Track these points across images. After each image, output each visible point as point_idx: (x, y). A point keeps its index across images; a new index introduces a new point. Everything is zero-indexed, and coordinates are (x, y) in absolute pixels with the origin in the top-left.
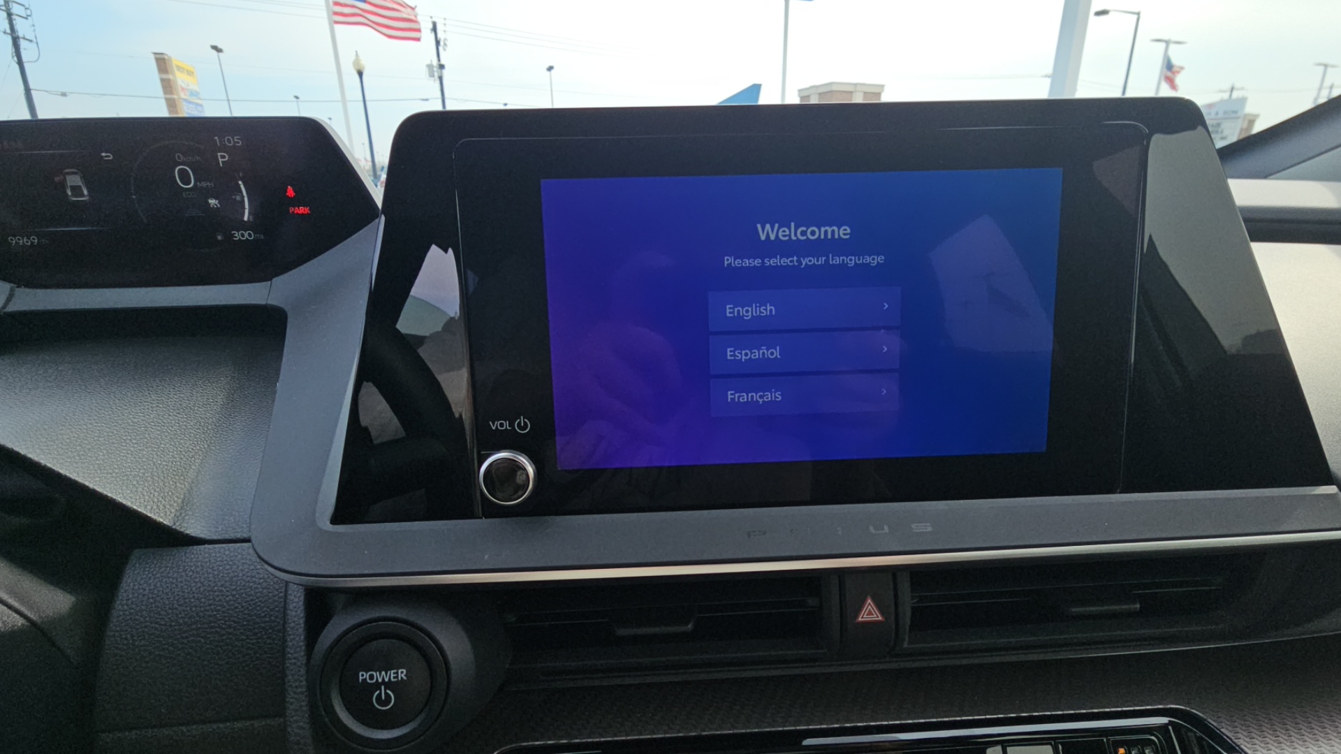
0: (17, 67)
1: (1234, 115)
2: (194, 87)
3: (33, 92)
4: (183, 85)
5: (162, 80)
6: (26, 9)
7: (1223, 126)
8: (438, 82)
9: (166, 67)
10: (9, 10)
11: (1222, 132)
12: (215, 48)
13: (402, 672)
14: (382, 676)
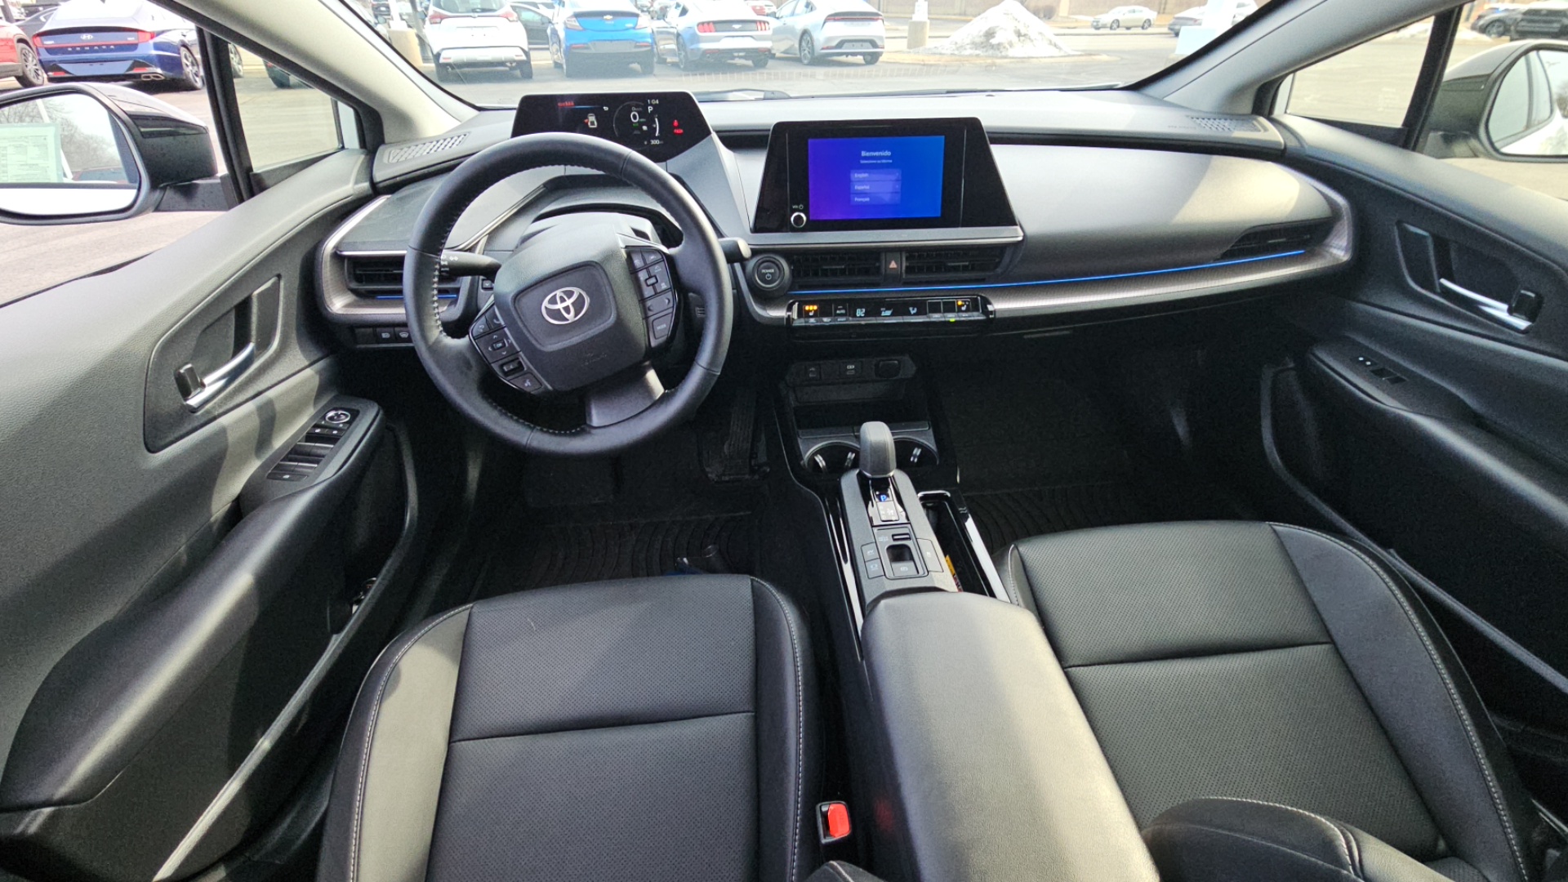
13: (773, 271)
14: (767, 271)
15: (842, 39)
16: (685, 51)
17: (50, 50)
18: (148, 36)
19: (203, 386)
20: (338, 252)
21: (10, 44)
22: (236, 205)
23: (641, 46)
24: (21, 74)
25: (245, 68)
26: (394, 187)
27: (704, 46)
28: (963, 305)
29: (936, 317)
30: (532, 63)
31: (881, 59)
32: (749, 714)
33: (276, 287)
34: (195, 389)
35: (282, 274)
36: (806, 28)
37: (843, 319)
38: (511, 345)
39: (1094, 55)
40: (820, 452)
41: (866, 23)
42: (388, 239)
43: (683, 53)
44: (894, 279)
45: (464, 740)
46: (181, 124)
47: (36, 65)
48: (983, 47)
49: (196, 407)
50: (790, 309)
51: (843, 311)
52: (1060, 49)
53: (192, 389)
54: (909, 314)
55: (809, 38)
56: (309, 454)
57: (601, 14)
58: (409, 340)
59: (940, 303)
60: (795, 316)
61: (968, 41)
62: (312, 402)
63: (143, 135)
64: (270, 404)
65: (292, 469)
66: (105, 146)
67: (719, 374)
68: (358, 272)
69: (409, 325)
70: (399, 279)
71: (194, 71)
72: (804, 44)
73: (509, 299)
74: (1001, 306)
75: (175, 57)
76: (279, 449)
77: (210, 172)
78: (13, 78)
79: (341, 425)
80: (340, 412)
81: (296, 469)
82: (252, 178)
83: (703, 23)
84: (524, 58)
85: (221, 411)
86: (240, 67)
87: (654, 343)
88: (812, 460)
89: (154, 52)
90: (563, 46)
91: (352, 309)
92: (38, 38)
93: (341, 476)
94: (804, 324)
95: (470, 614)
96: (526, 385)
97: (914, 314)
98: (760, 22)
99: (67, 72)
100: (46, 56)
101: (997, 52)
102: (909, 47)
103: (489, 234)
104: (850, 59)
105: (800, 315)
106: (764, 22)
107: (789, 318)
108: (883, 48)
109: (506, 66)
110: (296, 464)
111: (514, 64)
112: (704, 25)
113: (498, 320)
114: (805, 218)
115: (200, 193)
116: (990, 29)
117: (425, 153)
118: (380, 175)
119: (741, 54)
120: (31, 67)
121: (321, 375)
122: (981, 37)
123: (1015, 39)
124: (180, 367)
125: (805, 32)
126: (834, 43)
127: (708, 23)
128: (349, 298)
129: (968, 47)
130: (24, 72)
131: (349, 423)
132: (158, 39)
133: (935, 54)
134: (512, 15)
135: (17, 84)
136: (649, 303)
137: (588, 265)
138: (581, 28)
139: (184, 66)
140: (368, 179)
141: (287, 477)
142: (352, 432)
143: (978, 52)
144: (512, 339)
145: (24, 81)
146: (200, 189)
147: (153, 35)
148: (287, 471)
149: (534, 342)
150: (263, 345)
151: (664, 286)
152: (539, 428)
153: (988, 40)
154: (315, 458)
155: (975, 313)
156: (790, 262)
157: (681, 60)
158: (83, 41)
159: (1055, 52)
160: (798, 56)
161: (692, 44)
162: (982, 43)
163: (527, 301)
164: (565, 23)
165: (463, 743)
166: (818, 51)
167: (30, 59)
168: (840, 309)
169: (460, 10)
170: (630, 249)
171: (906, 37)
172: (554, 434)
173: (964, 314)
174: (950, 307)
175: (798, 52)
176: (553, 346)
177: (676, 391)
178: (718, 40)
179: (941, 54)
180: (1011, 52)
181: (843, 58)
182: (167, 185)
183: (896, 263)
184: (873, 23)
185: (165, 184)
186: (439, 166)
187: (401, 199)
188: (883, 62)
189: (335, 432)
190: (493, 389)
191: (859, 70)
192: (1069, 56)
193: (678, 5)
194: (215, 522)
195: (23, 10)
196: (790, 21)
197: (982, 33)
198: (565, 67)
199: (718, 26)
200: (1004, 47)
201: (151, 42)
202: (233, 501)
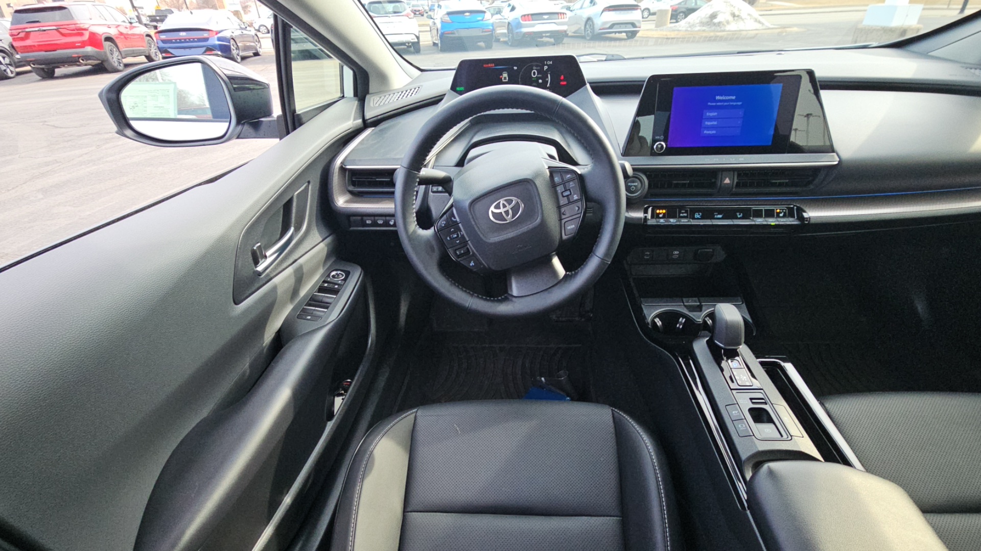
13: (636, 184)
14: (632, 184)
15: (613, 23)
16: (512, 34)
17: (164, 41)
18: (215, 33)
19: (266, 257)
20: (344, 166)
21: (142, 37)
22: (285, 136)
23: (486, 32)
24: (147, 55)
25: (263, 50)
26: (376, 122)
27: (525, 30)
28: (780, 213)
29: (759, 221)
30: (421, 43)
31: (638, 35)
32: (618, 518)
33: (307, 189)
34: (262, 259)
35: (311, 181)
36: (589, 16)
37: (686, 220)
38: (463, 236)
39: (788, 27)
40: (659, 316)
41: (630, 12)
42: (375, 158)
43: (511, 35)
44: (728, 192)
45: (415, 512)
46: (258, 83)
47: (155, 49)
48: (708, 25)
49: (261, 272)
50: (646, 212)
51: (685, 215)
52: (763, 24)
53: (260, 260)
54: (737, 218)
55: (591, 23)
56: (321, 302)
57: (463, 12)
58: (395, 225)
59: (762, 210)
60: (649, 216)
61: (698, 21)
62: (322, 265)
63: (234, 89)
64: (300, 268)
65: (312, 312)
66: (189, 96)
67: (609, 263)
68: (354, 179)
69: (396, 215)
70: (392, 184)
71: (237, 53)
72: (587, 26)
73: (467, 203)
74: (814, 214)
75: (225, 45)
76: (303, 297)
77: (268, 113)
78: (144, 57)
79: (340, 282)
80: (339, 272)
81: (314, 312)
82: (295, 116)
83: (524, 15)
84: (416, 40)
85: (274, 274)
86: (260, 49)
87: (564, 237)
88: (654, 323)
89: (217, 43)
90: (439, 33)
91: (349, 204)
92: (157, 34)
93: (341, 318)
94: (656, 223)
95: (415, 418)
96: (471, 265)
97: (740, 218)
98: (561, 13)
99: (172, 54)
100: (161, 45)
101: (718, 28)
102: (657, 26)
103: (437, 154)
104: (618, 35)
105: (652, 217)
106: (563, 14)
107: (646, 219)
108: (640, 28)
109: (406, 45)
110: (314, 308)
111: (410, 44)
112: (524, 17)
113: (455, 218)
114: (665, 146)
115: (263, 128)
116: (713, 13)
117: (395, 100)
118: (369, 114)
119: (548, 34)
120: (153, 51)
121: (328, 247)
122: (707, 18)
123: (731, 18)
124: (254, 246)
125: (589, 19)
126: (608, 26)
127: (528, 15)
128: (348, 197)
129: (698, 25)
130: (149, 53)
131: (345, 280)
132: (220, 35)
133: (674, 30)
134: (410, 15)
135: (146, 60)
136: (563, 210)
137: (525, 181)
138: (450, 21)
139: (232, 50)
140: (361, 117)
141: (309, 317)
142: (347, 287)
143: (704, 28)
144: (463, 232)
145: (150, 59)
146: (264, 123)
147: (217, 33)
148: (308, 313)
149: (481, 236)
150: (298, 229)
151: (576, 197)
152: (476, 295)
153: (712, 20)
154: (326, 305)
155: (791, 219)
156: (648, 177)
157: (509, 40)
158: (180, 36)
159: (758, 26)
160: (584, 34)
161: (517, 28)
162: (708, 22)
163: (479, 206)
164: (441, 19)
165: (413, 513)
166: (597, 31)
167: (153, 46)
168: (683, 213)
169: (381, 13)
170: (552, 169)
171: (654, 21)
172: (486, 300)
173: (782, 220)
174: (770, 214)
175: (583, 32)
176: (494, 238)
177: (576, 274)
178: (533, 26)
179: (678, 30)
180: (728, 28)
181: (613, 35)
182: (245, 122)
183: (730, 179)
184: (634, 12)
185: (245, 121)
186: (404, 108)
187: (381, 131)
188: (640, 37)
189: (336, 286)
190: (447, 266)
191: (623, 43)
192: (769, 29)
193: (509, 5)
194: (265, 347)
195: (148, 18)
196: (579, 12)
197: (708, 16)
198: (439, 45)
199: (534, 17)
200: (723, 24)
201: (216, 37)
202: (276, 333)
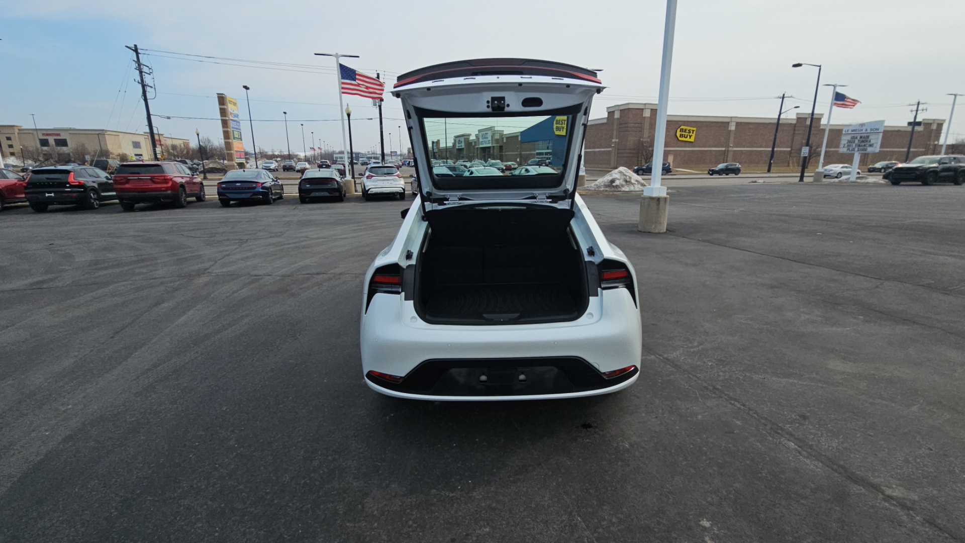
0: (143, 102)
1: (877, 131)
2: (236, 112)
3: (152, 116)
4: (231, 112)
5: (221, 109)
6: (150, 69)
7: (870, 138)
8: (378, 108)
9: (223, 101)
10: (141, 69)
11: (870, 141)
12: (246, 88)
17: (223, 189)
48: (609, 187)
71: (272, 197)
84: (403, 191)
89: (262, 190)
92: (220, 184)
99: (228, 197)
100: (221, 191)
101: (616, 189)
116: (613, 179)
129: (602, 187)
139: (269, 195)
153: (612, 184)
158: (237, 185)
180: (623, 189)
197: (609, 181)
201: (261, 186)
